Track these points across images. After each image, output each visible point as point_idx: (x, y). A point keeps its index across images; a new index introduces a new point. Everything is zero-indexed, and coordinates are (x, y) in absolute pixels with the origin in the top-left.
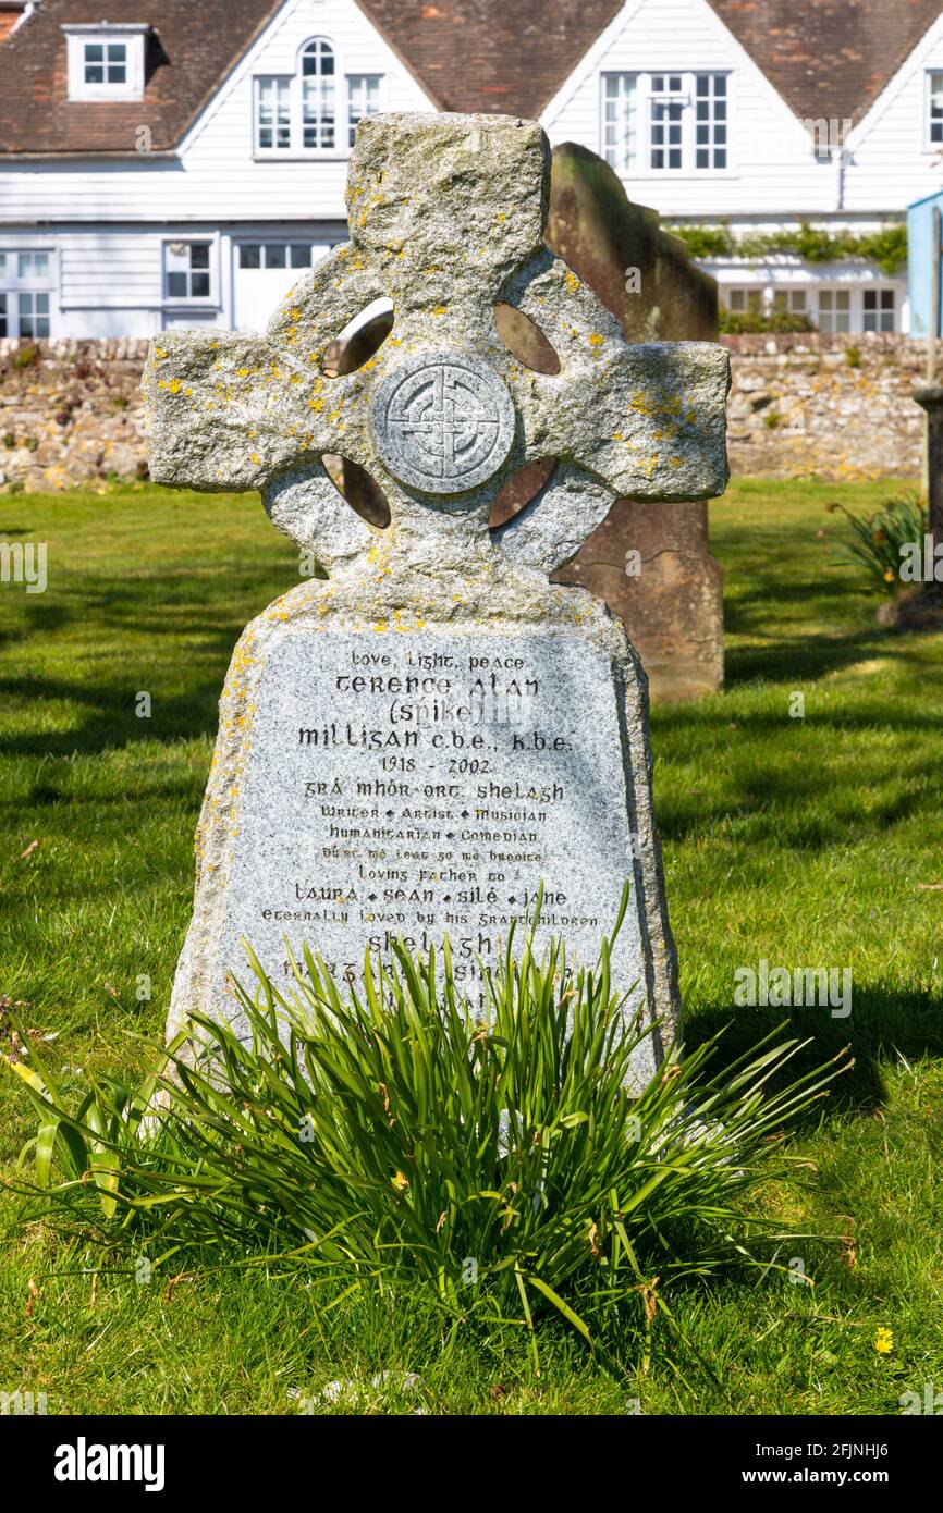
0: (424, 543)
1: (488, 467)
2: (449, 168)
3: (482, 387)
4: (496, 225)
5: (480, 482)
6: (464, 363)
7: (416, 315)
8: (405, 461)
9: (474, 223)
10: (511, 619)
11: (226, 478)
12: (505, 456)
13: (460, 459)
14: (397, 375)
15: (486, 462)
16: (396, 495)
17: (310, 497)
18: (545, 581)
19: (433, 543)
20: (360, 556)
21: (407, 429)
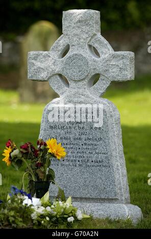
2: (78, 19)
5: (84, 78)
7: (73, 47)
11: (41, 78)
14: (68, 58)
17: (56, 82)
18: (98, 97)
19: (76, 90)
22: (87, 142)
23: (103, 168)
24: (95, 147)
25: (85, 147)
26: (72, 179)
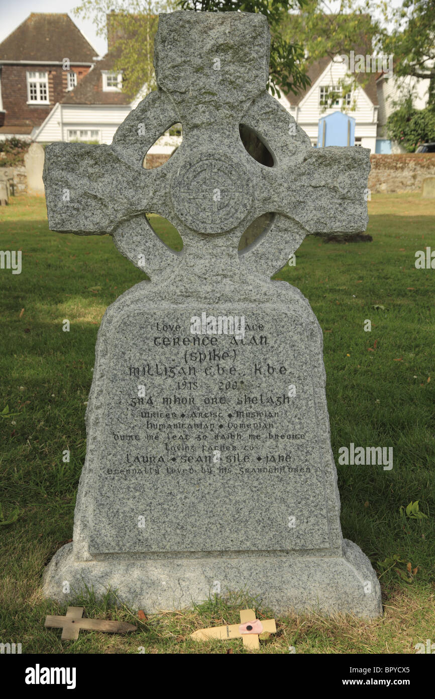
0: (202, 261)
1: (237, 218)
2: (213, 42)
3: (233, 173)
4: (240, 77)
5: (233, 227)
6: (223, 158)
7: (195, 132)
8: (190, 215)
9: (227, 76)
10: (251, 301)
11: (92, 227)
12: (246, 212)
13: (222, 213)
14: (185, 166)
15: (236, 215)
16: (187, 235)
17: (139, 236)
18: (268, 280)
19: (207, 261)
20: (167, 268)
21: (192, 197)
22: (244, 408)
23: (291, 475)
24: (269, 420)
25: (239, 422)
26: (201, 507)
